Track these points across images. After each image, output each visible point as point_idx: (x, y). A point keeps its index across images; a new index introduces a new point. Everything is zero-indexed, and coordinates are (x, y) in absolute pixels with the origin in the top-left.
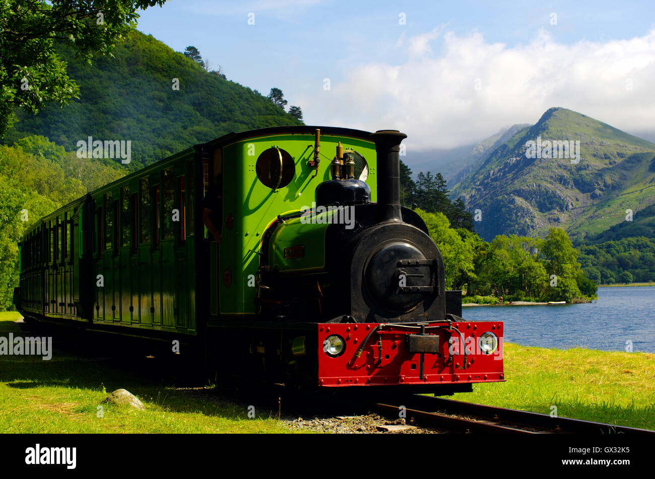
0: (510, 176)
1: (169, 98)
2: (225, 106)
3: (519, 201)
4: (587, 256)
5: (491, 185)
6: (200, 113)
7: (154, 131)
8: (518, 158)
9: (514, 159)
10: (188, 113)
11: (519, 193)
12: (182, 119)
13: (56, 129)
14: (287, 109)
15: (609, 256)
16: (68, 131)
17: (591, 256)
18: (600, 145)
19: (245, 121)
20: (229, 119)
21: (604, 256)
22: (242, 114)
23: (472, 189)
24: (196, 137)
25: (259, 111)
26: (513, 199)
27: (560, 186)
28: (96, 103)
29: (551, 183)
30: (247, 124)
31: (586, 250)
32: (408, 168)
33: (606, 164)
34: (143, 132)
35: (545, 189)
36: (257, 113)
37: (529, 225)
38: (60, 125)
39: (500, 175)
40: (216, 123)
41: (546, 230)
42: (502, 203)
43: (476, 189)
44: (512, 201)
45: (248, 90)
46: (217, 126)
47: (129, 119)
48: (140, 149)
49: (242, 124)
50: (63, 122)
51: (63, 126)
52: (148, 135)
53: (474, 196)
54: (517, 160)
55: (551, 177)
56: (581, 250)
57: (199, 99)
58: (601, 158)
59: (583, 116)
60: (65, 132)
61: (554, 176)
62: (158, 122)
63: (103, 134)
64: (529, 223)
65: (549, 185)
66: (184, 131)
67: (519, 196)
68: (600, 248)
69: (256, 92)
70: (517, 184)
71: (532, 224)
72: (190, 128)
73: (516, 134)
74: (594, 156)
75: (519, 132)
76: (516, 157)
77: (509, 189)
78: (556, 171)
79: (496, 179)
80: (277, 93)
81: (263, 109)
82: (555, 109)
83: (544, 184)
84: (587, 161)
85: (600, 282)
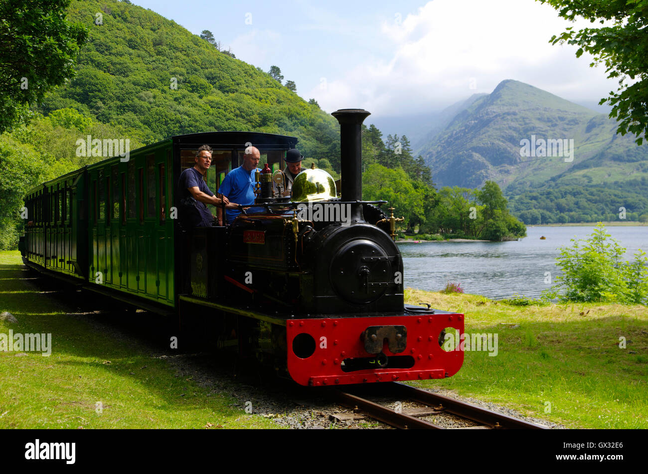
0: (470, 136)
1: (188, 73)
2: (233, 80)
3: (477, 156)
4: (530, 201)
5: (454, 143)
6: (213, 85)
7: (176, 99)
8: (476, 122)
9: (473, 122)
10: (203, 85)
11: (475, 149)
12: (198, 90)
13: (94, 97)
14: (284, 82)
15: (548, 201)
16: (103, 99)
17: (534, 201)
18: (545, 111)
19: (249, 92)
20: (237, 91)
21: (544, 201)
22: (247, 86)
23: (438, 146)
24: (210, 105)
25: (261, 84)
26: (472, 155)
27: (510, 144)
28: (127, 76)
29: (502, 141)
30: (251, 95)
31: (530, 197)
32: (379, 131)
33: (549, 126)
34: (166, 100)
35: (498, 146)
36: (259, 86)
37: (484, 176)
38: (97, 93)
39: (461, 135)
40: (226, 93)
41: (498, 179)
42: (462, 158)
43: (441, 146)
44: (471, 156)
45: (253, 68)
46: (227, 96)
47: (154, 90)
48: (163, 114)
49: (248, 95)
50: (99, 91)
51: (100, 94)
52: (171, 103)
53: (440, 152)
54: (475, 123)
55: (503, 137)
56: (526, 196)
57: (212, 74)
58: (545, 121)
59: (531, 86)
60: (101, 99)
61: (505, 135)
62: (179, 92)
63: (133, 101)
64: (485, 174)
65: (501, 143)
66: (200, 100)
67: (476, 152)
68: (541, 195)
69: (259, 69)
70: (475, 143)
71: (487, 174)
72: (204, 98)
73: (475, 102)
74: (539, 119)
75: (477, 100)
76: (474, 120)
77: (469, 145)
78: (507, 131)
79: (457, 139)
80: (275, 70)
81: (264, 83)
82: (508, 81)
83: (497, 142)
84: (532, 123)
85: (540, 222)
